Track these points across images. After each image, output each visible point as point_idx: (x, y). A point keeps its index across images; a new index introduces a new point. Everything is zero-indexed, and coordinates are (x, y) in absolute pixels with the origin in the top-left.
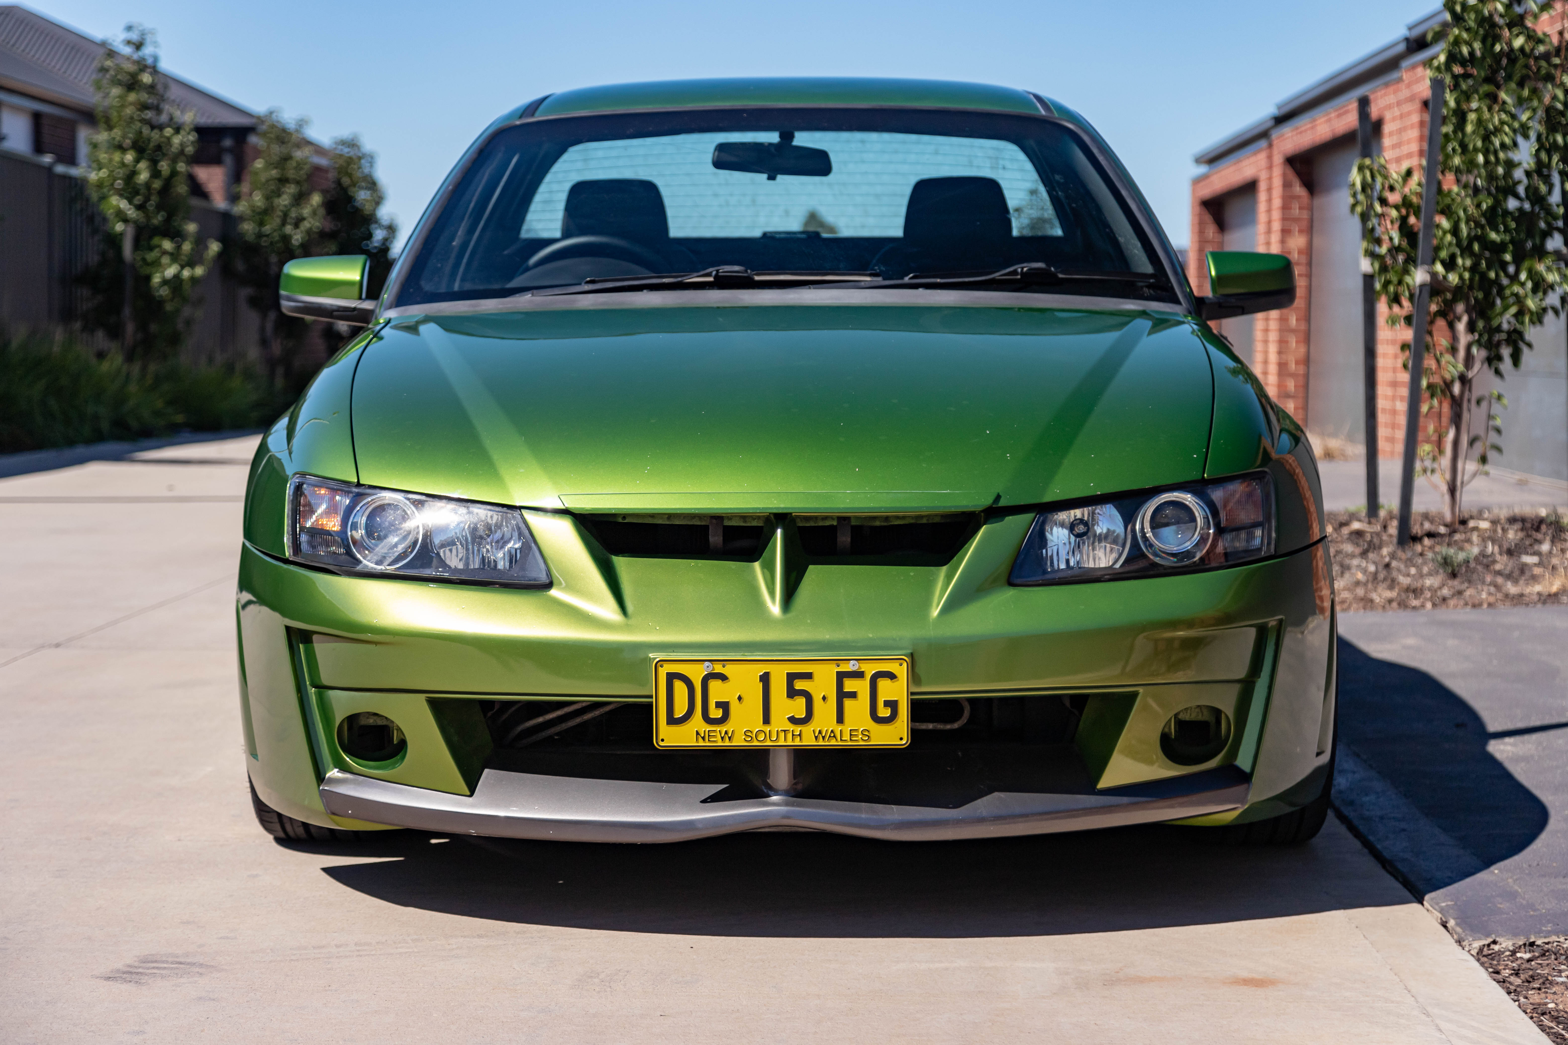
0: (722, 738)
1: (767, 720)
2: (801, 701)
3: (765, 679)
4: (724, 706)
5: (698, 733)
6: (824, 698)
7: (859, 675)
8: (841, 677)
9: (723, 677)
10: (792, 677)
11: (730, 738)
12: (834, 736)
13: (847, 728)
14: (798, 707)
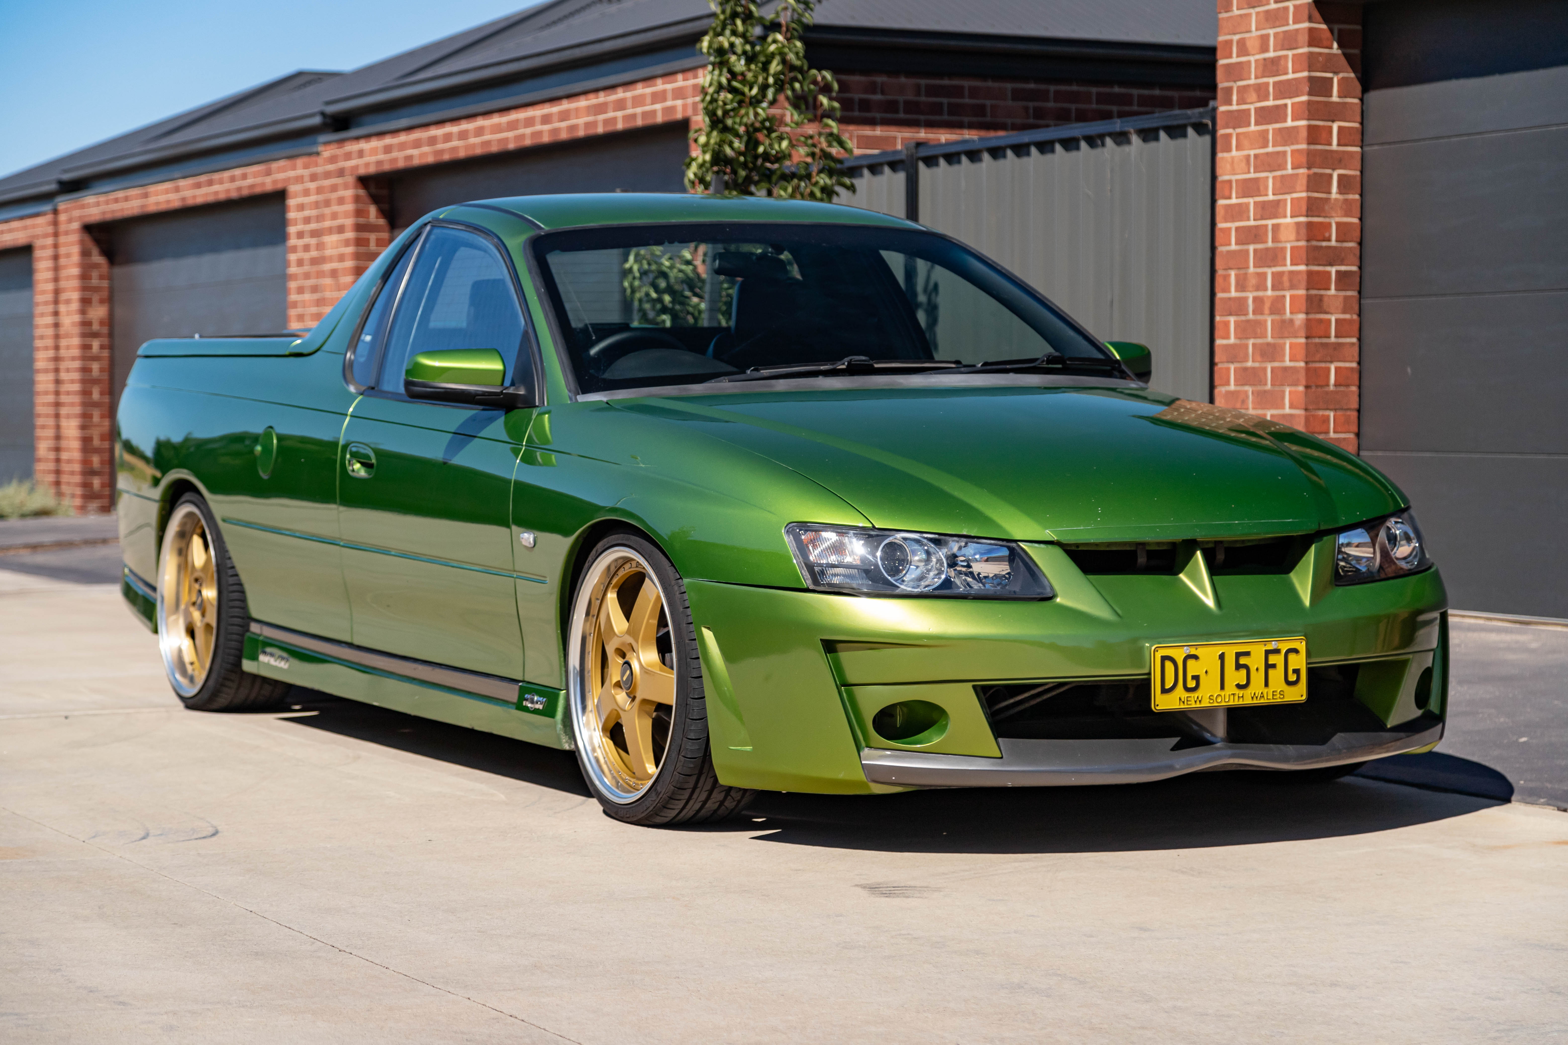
0: (1196, 702)
1: (1222, 687)
2: (1244, 672)
3: (1222, 657)
4: (1196, 678)
5: (1180, 699)
6: (1257, 669)
7: (1277, 651)
8: (1268, 653)
9: (1195, 657)
10: (1238, 655)
11: (1200, 701)
12: (1263, 696)
13: (1270, 690)
14: (1241, 677)
